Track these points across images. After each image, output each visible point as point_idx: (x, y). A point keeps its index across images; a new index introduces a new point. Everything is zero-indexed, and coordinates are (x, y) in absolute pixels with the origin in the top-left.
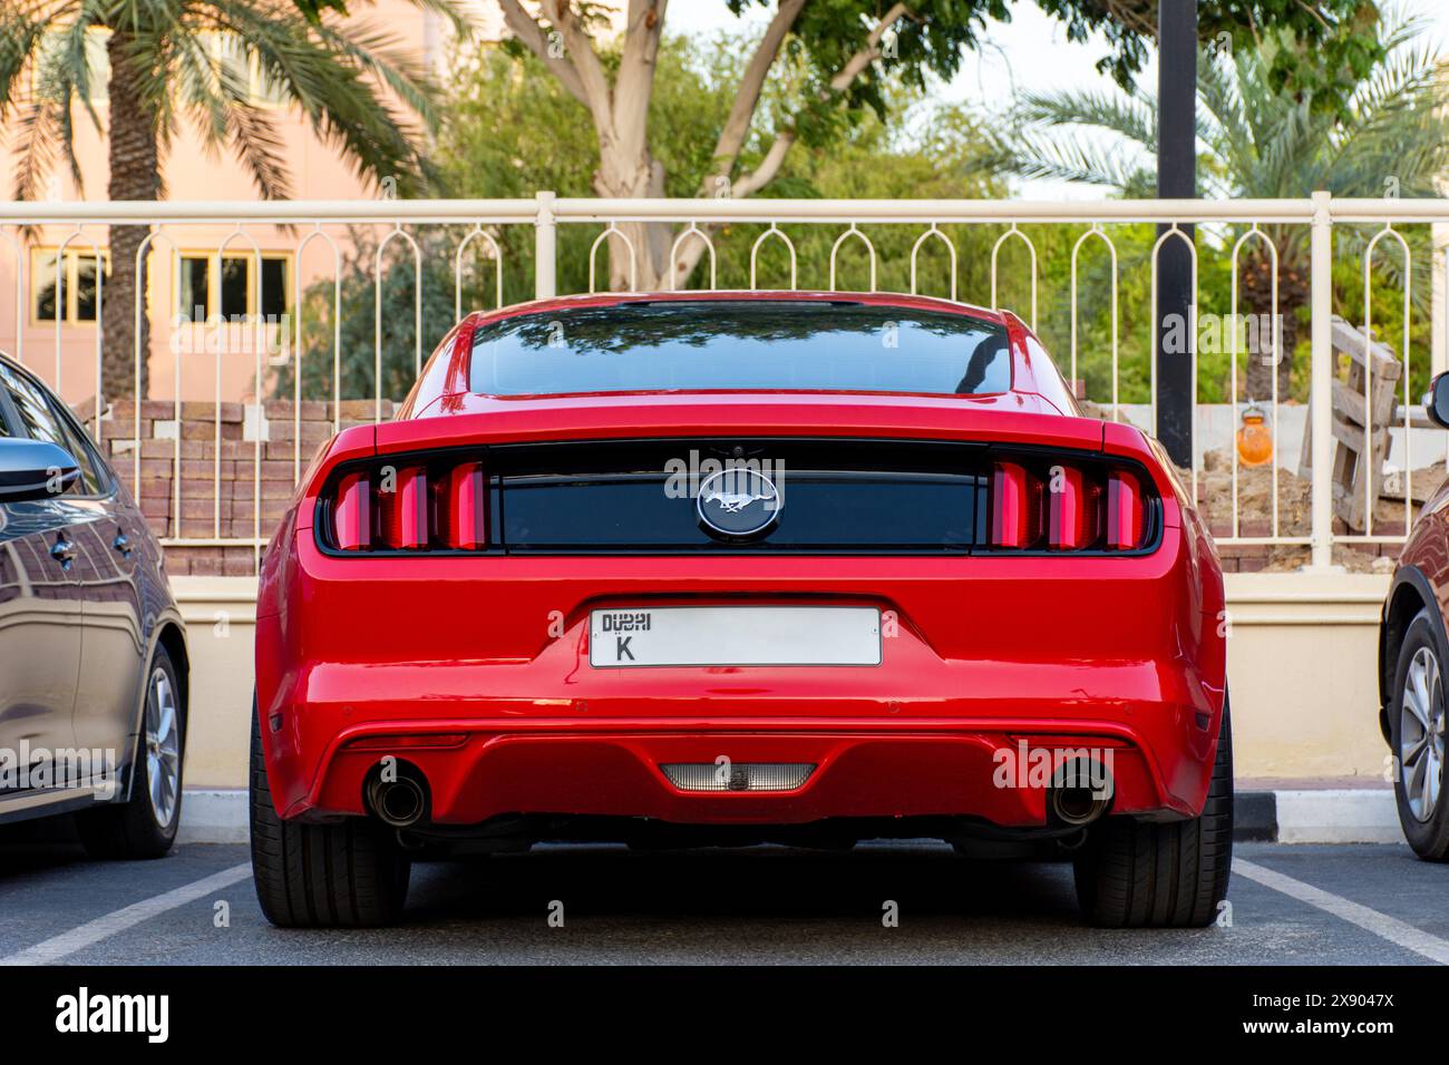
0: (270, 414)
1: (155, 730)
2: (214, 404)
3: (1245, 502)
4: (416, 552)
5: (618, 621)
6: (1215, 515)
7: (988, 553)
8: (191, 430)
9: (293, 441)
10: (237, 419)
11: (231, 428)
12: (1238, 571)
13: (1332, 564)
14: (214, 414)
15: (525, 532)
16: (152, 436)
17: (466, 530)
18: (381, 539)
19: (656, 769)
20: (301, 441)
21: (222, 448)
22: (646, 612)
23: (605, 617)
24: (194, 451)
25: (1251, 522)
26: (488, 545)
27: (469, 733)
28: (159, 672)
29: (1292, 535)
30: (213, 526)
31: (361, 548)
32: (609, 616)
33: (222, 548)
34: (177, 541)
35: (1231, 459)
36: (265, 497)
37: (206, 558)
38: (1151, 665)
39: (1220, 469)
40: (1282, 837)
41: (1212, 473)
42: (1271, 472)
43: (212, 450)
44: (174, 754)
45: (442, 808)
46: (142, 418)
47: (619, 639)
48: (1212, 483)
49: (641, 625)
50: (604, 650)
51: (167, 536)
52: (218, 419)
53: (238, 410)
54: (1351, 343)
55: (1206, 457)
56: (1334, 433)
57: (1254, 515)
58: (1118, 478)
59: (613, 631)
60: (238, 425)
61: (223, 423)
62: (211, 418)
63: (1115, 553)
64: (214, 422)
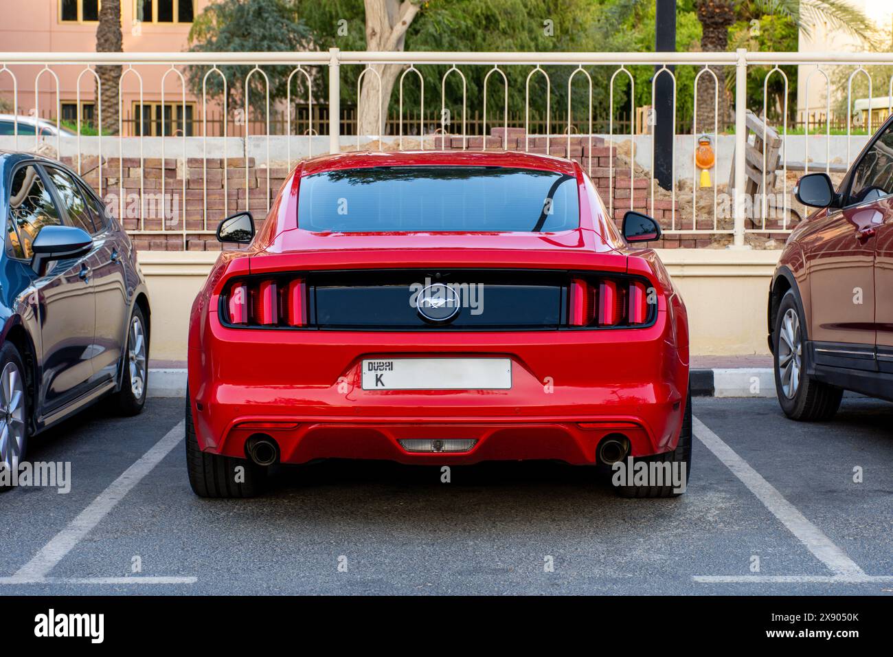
0: (190, 165)
1: (133, 349)
2: (161, 159)
3: (699, 209)
4: (272, 327)
5: (376, 365)
6: (684, 217)
7: (567, 329)
8: (149, 173)
9: (202, 179)
10: (174, 167)
11: (170, 172)
12: (695, 247)
13: (744, 244)
14: (161, 164)
15: (328, 317)
16: (129, 177)
17: (297, 317)
18: (253, 319)
19: (396, 441)
20: (207, 179)
21: (166, 183)
22: (390, 361)
23: (369, 363)
24: (151, 184)
25: (702, 221)
26: (309, 325)
27: (300, 423)
28: (135, 318)
29: (724, 229)
30: (161, 224)
31: (243, 323)
32: (371, 363)
33: (166, 235)
34: (143, 232)
35: (693, 184)
36: (188, 208)
37: (158, 241)
38: (651, 386)
39: (687, 189)
40: (716, 394)
41: (682, 192)
42: (713, 191)
43: (160, 184)
44: (142, 358)
45: (285, 458)
46: (123, 167)
47: (377, 375)
48: (683, 198)
49: (388, 368)
50: (368, 381)
51: (137, 229)
52: (163, 168)
53: (174, 162)
54: (756, 126)
55: (679, 182)
56: (746, 172)
57: (704, 217)
58: (634, 285)
59: (373, 371)
60: (174, 170)
61: (166, 169)
62: (160, 167)
63: (632, 327)
64: (161, 169)
